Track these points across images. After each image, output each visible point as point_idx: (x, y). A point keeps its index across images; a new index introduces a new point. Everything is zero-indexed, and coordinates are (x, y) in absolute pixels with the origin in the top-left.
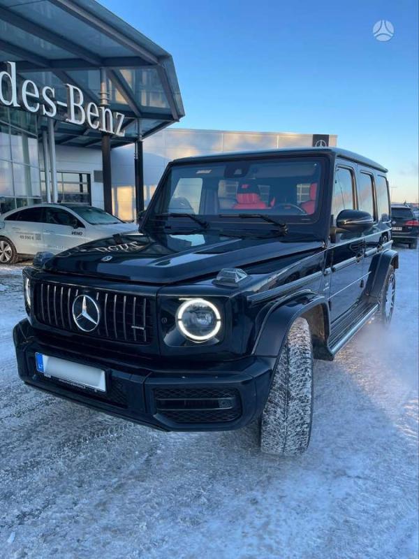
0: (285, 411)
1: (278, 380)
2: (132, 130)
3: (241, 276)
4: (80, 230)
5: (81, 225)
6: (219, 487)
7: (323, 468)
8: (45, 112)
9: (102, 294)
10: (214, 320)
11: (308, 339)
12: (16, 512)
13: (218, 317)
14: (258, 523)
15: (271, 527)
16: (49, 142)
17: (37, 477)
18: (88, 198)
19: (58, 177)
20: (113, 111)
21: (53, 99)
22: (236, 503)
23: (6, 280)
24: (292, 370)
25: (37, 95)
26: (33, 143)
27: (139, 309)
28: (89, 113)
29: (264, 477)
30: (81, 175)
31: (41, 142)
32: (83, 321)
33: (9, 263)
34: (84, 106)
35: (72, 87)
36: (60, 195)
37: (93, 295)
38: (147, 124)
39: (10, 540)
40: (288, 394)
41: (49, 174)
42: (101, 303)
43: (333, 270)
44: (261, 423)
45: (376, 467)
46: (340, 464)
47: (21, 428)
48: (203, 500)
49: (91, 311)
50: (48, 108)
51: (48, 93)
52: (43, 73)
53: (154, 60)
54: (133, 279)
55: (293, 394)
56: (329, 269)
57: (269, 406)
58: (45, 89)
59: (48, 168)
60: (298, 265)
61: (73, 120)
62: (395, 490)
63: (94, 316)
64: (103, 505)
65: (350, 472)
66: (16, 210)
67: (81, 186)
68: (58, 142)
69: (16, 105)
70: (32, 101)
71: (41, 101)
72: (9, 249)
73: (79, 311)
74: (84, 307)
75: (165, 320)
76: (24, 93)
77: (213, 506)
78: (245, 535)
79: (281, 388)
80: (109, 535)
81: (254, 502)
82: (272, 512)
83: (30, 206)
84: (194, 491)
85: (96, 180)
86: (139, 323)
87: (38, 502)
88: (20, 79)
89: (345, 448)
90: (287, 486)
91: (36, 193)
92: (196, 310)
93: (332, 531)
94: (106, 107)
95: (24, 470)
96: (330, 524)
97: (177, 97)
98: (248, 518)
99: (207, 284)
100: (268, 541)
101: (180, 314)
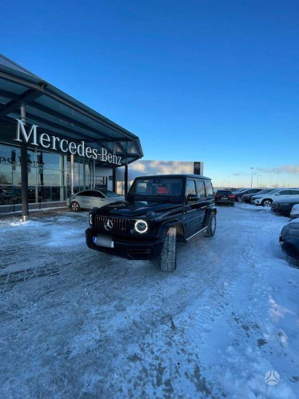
0: (167, 255)
1: (165, 246)
2: (124, 161)
3: (153, 214)
4: (104, 199)
5: (104, 197)
6: (147, 279)
7: (181, 275)
8: (93, 158)
9: (114, 219)
10: (146, 227)
11: (175, 234)
12: (86, 284)
13: (147, 225)
14: (158, 288)
15: (162, 289)
16: (93, 166)
17: (92, 275)
18: (106, 186)
19: (95, 178)
20: (117, 156)
21: (96, 153)
22: (152, 283)
23: (77, 218)
24: (169, 243)
25: (91, 152)
26: (87, 166)
27: (124, 224)
28: (109, 157)
29: (161, 277)
30: (104, 178)
31: (90, 165)
32: (108, 227)
33: (77, 211)
34: (107, 155)
35: (103, 149)
36: (96, 185)
37: (111, 219)
38: (129, 159)
39: (86, 290)
40: (168, 250)
41: (92, 178)
42: (113, 222)
43: (186, 213)
44: (160, 259)
45: (198, 275)
46: (186, 274)
47: (86, 263)
48: (142, 282)
49: (110, 224)
50: (95, 156)
51: (95, 151)
52: (92, 143)
53: (132, 138)
54: (123, 215)
55: (170, 250)
56: (185, 213)
57: (162, 254)
58: (94, 150)
59: (92, 175)
60: (174, 210)
61: (103, 160)
62: (202, 281)
63: (111, 226)
64: (112, 283)
65: (189, 276)
66: (80, 192)
67: (104, 182)
68: (96, 166)
69: (84, 156)
70: (89, 154)
71: (92, 154)
72: (77, 206)
73: (106, 224)
74: (108, 223)
75: (131, 227)
76: (87, 151)
77: (145, 284)
78: (153, 290)
79: (166, 248)
80: (114, 289)
81: (158, 283)
82: (163, 285)
83: (85, 190)
84: (139, 280)
85: (110, 179)
86: (124, 227)
87: (93, 282)
88: (86, 146)
89: (189, 270)
90: (168, 279)
91: (87, 184)
92: (140, 224)
93: (180, 290)
94: (115, 155)
95: (88, 274)
96: (179, 288)
97: (140, 150)
98: (155, 287)
99: (144, 216)
100: (160, 292)
101: (136, 225)
